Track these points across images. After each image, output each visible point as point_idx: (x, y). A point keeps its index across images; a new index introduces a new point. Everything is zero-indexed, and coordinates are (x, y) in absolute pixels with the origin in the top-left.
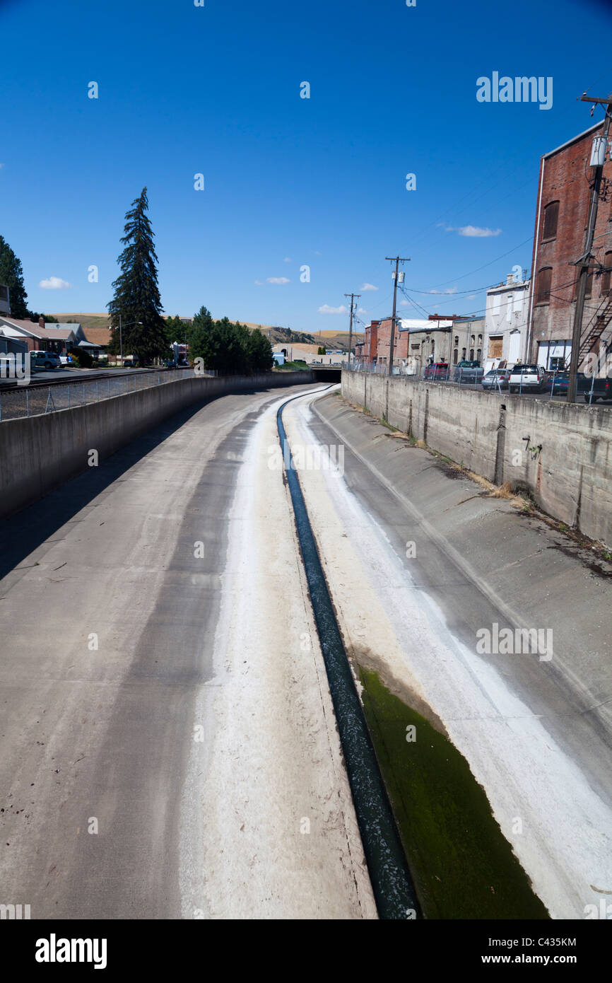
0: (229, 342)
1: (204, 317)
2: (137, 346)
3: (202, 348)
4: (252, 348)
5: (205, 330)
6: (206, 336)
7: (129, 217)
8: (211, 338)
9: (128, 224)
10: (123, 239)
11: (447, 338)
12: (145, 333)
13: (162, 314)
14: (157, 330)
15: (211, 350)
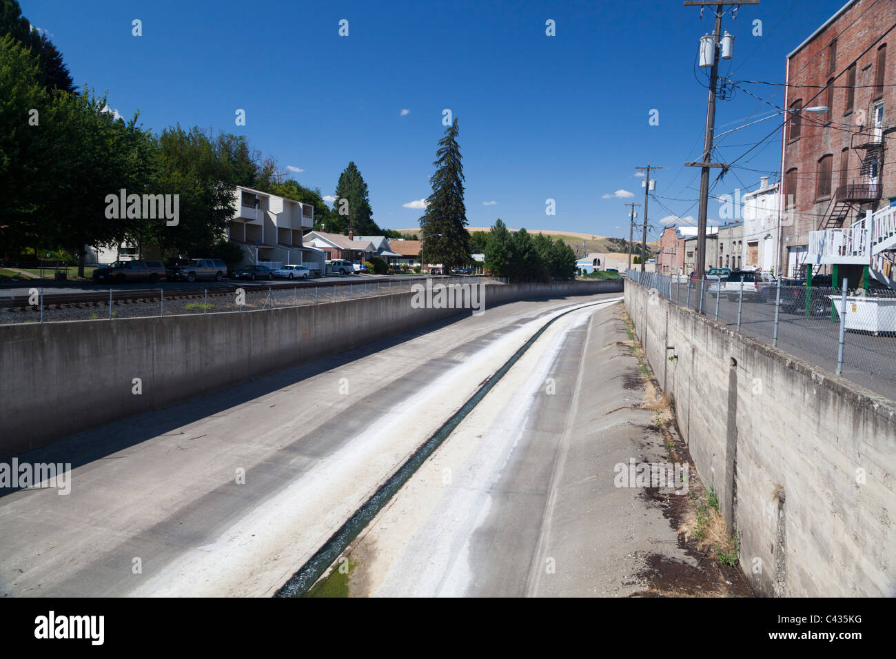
0: (526, 250)
1: (500, 230)
2: (442, 256)
3: (495, 257)
4: (552, 258)
5: (498, 241)
6: (500, 246)
7: (442, 143)
8: (504, 248)
9: (440, 150)
10: (436, 163)
11: (714, 245)
12: (449, 244)
13: (466, 227)
14: (461, 241)
15: (503, 259)
